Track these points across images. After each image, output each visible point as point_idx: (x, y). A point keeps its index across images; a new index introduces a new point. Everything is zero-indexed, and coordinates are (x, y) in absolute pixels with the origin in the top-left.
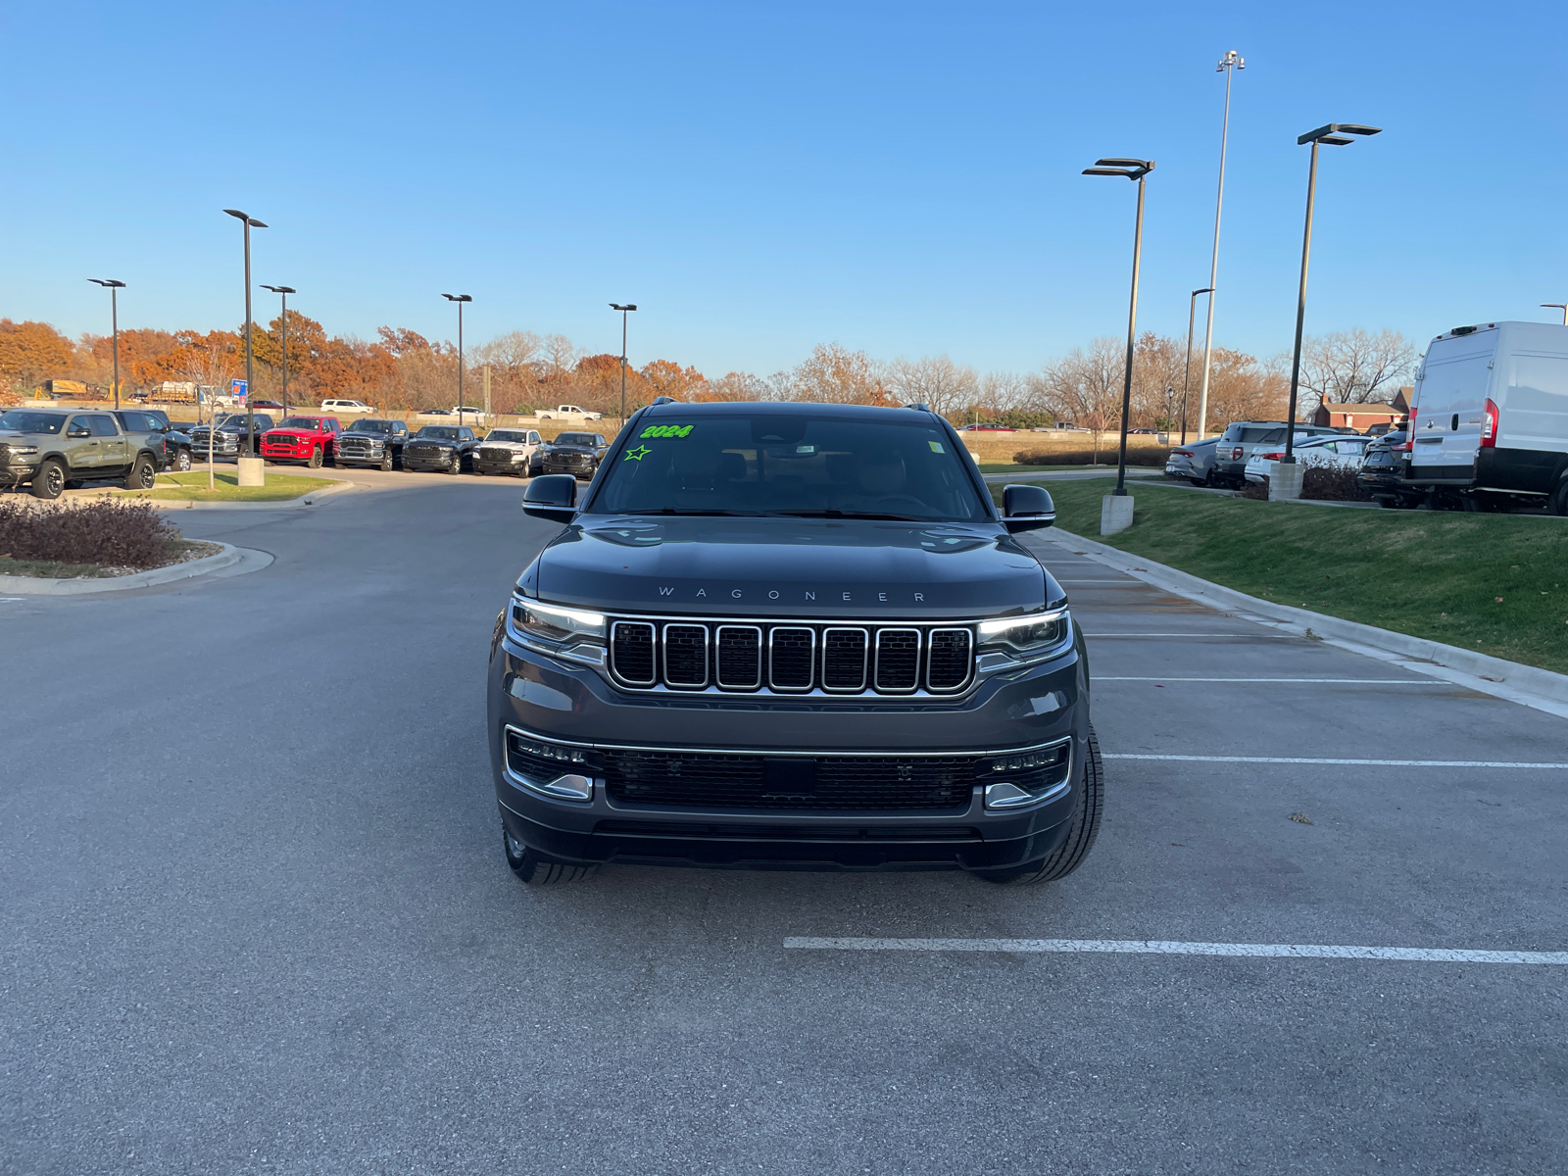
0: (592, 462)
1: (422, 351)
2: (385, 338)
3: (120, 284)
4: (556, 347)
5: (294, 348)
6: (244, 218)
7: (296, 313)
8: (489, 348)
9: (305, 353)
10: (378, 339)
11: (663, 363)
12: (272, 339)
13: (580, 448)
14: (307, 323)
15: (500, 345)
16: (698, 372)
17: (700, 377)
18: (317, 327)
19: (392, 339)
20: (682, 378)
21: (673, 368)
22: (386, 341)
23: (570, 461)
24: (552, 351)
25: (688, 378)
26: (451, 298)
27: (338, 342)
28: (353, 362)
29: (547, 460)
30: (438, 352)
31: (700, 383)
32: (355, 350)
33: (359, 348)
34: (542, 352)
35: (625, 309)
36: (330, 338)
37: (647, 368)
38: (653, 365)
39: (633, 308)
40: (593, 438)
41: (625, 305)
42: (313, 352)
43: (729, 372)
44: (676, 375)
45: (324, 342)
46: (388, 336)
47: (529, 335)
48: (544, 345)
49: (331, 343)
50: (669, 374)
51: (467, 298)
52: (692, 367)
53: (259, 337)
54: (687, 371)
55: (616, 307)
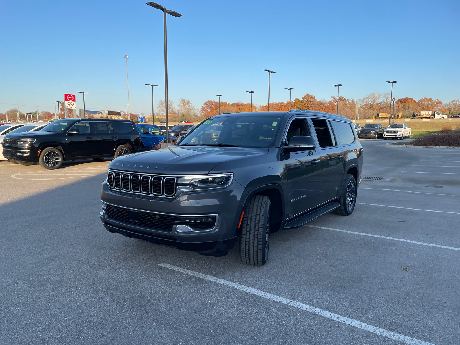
0: (375, 133)
1: (344, 102)
2: (333, 99)
3: (253, 92)
4: (386, 97)
5: (307, 104)
6: (269, 71)
7: (309, 94)
8: (364, 99)
9: (310, 105)
10: (331, 99)
11: (426, 99)
12: (303, 102)
13: (371, 129)
14: (312, 97)
15: (368, 98)
16: (440, 101)
17: (440, 103)
18: (314, 98)
19: (335, 99)
20: (433, 104)
21: (430, 100)
22: (334, 100)
23: (367, 133)
24: (385, 98)
25: (435, 103)
26: (336, 86)
27: (320, 102)
28: (323, 107)
29: (360, 133)
30: (349, 102)
31: (440, 105)
32: (324, 103)
33: (326, 103)
34: (382, 99)
35: (392, 82)
36: (317, 101)
37: (420, 101)
38: (422, 100)
39: (395, 82)
40: (377, 125)
41: (392, 81)
42: (313, 105)
43: (453, 100)
44: (431, 103)
45: (316, 102)
46: (334, 98)
47: (377, 94)
48: (383, 97)
49: (318, 102)
50: (428, 102)
51: (341, 85)
52: (437, 99)
53: (299, 102)
54: (435, 101)
55: (389, 82)
